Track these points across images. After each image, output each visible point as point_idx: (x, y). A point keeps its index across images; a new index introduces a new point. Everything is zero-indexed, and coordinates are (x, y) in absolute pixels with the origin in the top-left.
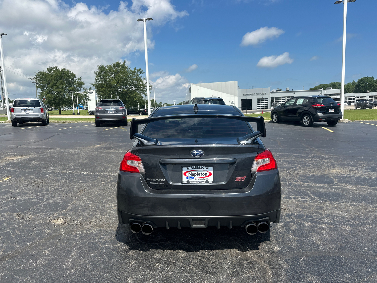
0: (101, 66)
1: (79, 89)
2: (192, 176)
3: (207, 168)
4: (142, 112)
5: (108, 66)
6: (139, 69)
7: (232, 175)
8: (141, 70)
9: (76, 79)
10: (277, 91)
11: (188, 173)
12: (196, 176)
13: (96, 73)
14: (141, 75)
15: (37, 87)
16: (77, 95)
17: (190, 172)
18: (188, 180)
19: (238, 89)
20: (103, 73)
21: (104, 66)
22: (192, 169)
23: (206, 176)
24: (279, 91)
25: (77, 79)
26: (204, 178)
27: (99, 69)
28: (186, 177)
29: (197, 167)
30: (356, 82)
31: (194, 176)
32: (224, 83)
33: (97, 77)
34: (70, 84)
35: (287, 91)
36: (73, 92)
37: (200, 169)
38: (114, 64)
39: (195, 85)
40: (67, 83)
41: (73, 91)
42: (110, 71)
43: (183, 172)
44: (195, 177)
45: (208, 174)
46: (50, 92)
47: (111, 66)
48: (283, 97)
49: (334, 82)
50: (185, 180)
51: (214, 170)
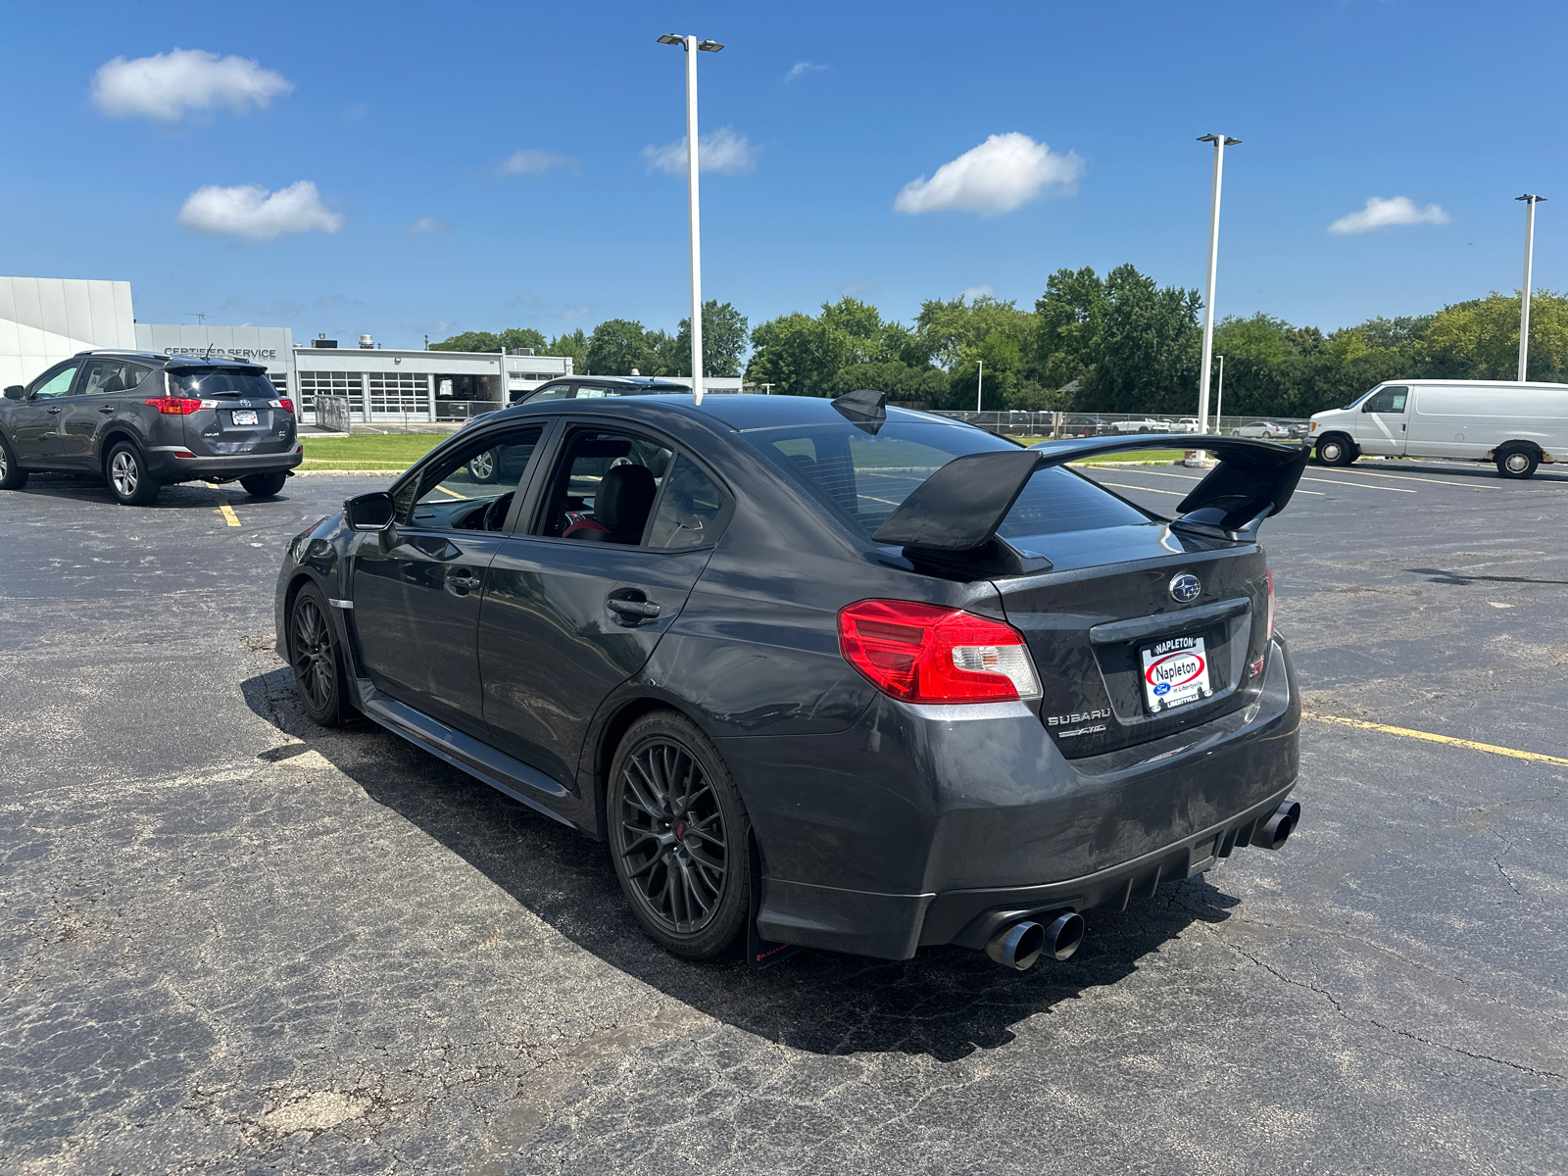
2: (1165, 681)
3: (1192, 642)
7: (1248, 656)
10: (320, 344)
11: (1155, 671)
12: (1177, 679)
17: (1159, 667)
18: (1158, 697)
19: (135, 321)
22: (1165, 652)
23: (1195, 673)
24: (325, 345)
26: (1192, 682)
29: (1174, 644)
30: (589, 333)
31: (1168, 681)
32: (51, 285)
35: (366, 350)
37: (1180, 649)
43: (1144, 668)
44: (1171, 684)
45: (1198, 665)
48: (351, 375)
49: (516, 329)
50: (1153, 701)
51: (1208, 647)
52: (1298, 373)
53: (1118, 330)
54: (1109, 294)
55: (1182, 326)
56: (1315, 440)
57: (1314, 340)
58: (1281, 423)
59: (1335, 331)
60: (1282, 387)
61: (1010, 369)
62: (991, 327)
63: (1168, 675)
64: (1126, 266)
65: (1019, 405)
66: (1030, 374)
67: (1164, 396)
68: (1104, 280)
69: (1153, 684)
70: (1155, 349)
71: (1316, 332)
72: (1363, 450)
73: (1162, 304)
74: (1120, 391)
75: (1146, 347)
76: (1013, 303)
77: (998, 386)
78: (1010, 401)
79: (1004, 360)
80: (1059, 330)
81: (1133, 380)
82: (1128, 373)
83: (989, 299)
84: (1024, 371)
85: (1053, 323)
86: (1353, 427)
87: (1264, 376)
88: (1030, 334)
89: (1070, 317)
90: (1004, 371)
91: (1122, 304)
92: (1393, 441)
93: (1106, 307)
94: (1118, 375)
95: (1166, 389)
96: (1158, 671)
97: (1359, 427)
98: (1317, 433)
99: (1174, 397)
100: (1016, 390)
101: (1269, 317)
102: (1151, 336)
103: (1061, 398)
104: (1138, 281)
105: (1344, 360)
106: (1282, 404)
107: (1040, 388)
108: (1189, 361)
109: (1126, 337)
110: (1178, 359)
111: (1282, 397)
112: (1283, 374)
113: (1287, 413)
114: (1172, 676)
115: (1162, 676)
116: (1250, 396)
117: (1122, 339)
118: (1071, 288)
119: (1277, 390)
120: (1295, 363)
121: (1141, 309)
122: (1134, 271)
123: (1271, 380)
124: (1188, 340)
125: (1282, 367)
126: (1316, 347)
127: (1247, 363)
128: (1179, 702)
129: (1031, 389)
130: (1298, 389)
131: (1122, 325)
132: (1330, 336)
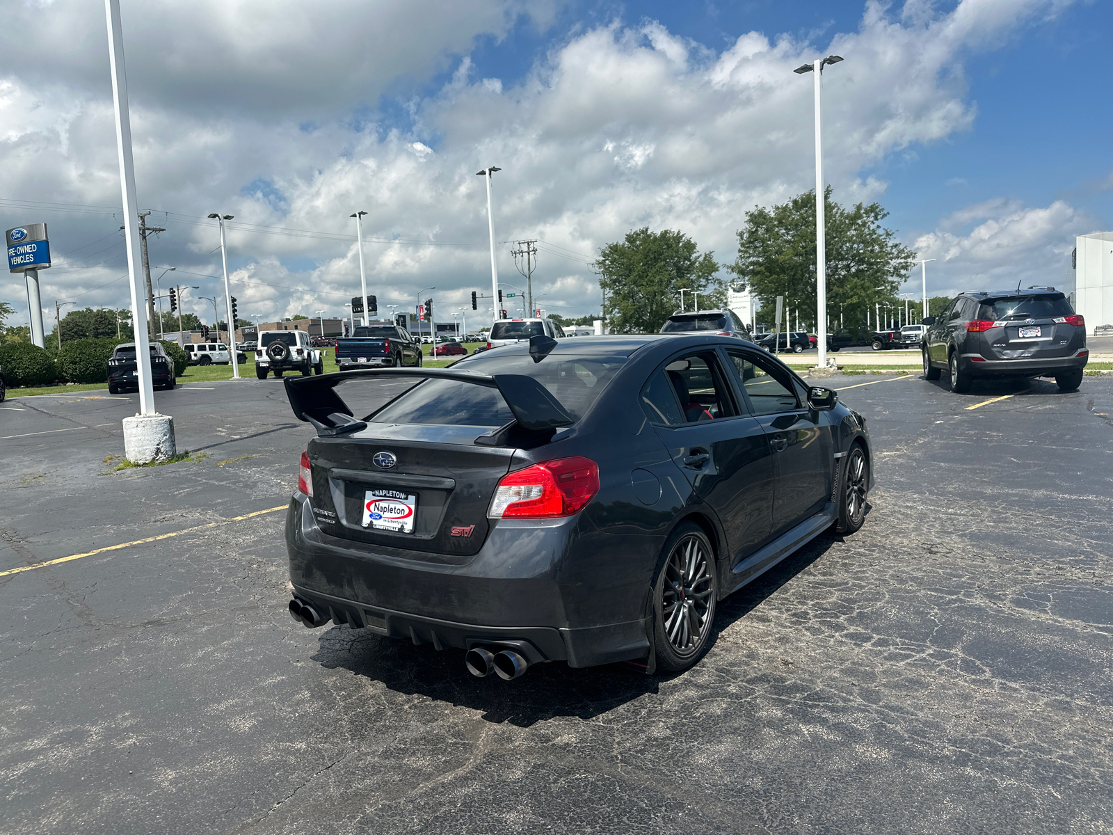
0: (756, 213)
1: (704, 284)
2: (379, 512)
3: (405, 496)
4: (881, 341)
5: (777, 208)
6: (871, 207)
7: (445, 520)
8: (877, 207)
9: (699, 257)
11: (373, 504)
12: (387, 514)
13: (741, 235)
14: (877, 223)
15: (604, 285)
16: (696, 300)
17: (377, 503)
18: (371, 519)
20: (761, 231)
21: (766, 211)
22: (381, 496)
23: (403, 515)
25: (701, 255)
26: (399, 520)
27: (751, 221)
28: (370, 513)
29: (389, 493)
31: (381, 513)
33: (742, 245)
34: (681, 272)
36: (684, 292)
37: (393, 497)
38: (796, 200)
39: (1097, 238)
40: (672, 270)
41: (685, 289)
42: (780, 223)
43: (367, 502)
44: (383, 516)
45: (407, 511)
46: (630, 295)
47: (785, 209)
50: (366, 520)
51: (417, 503)
63: (382, 509)
69: (370, 511)
96: (376, 505)
114: (384, 511)
115: (378, 509)
128: (382, 528)
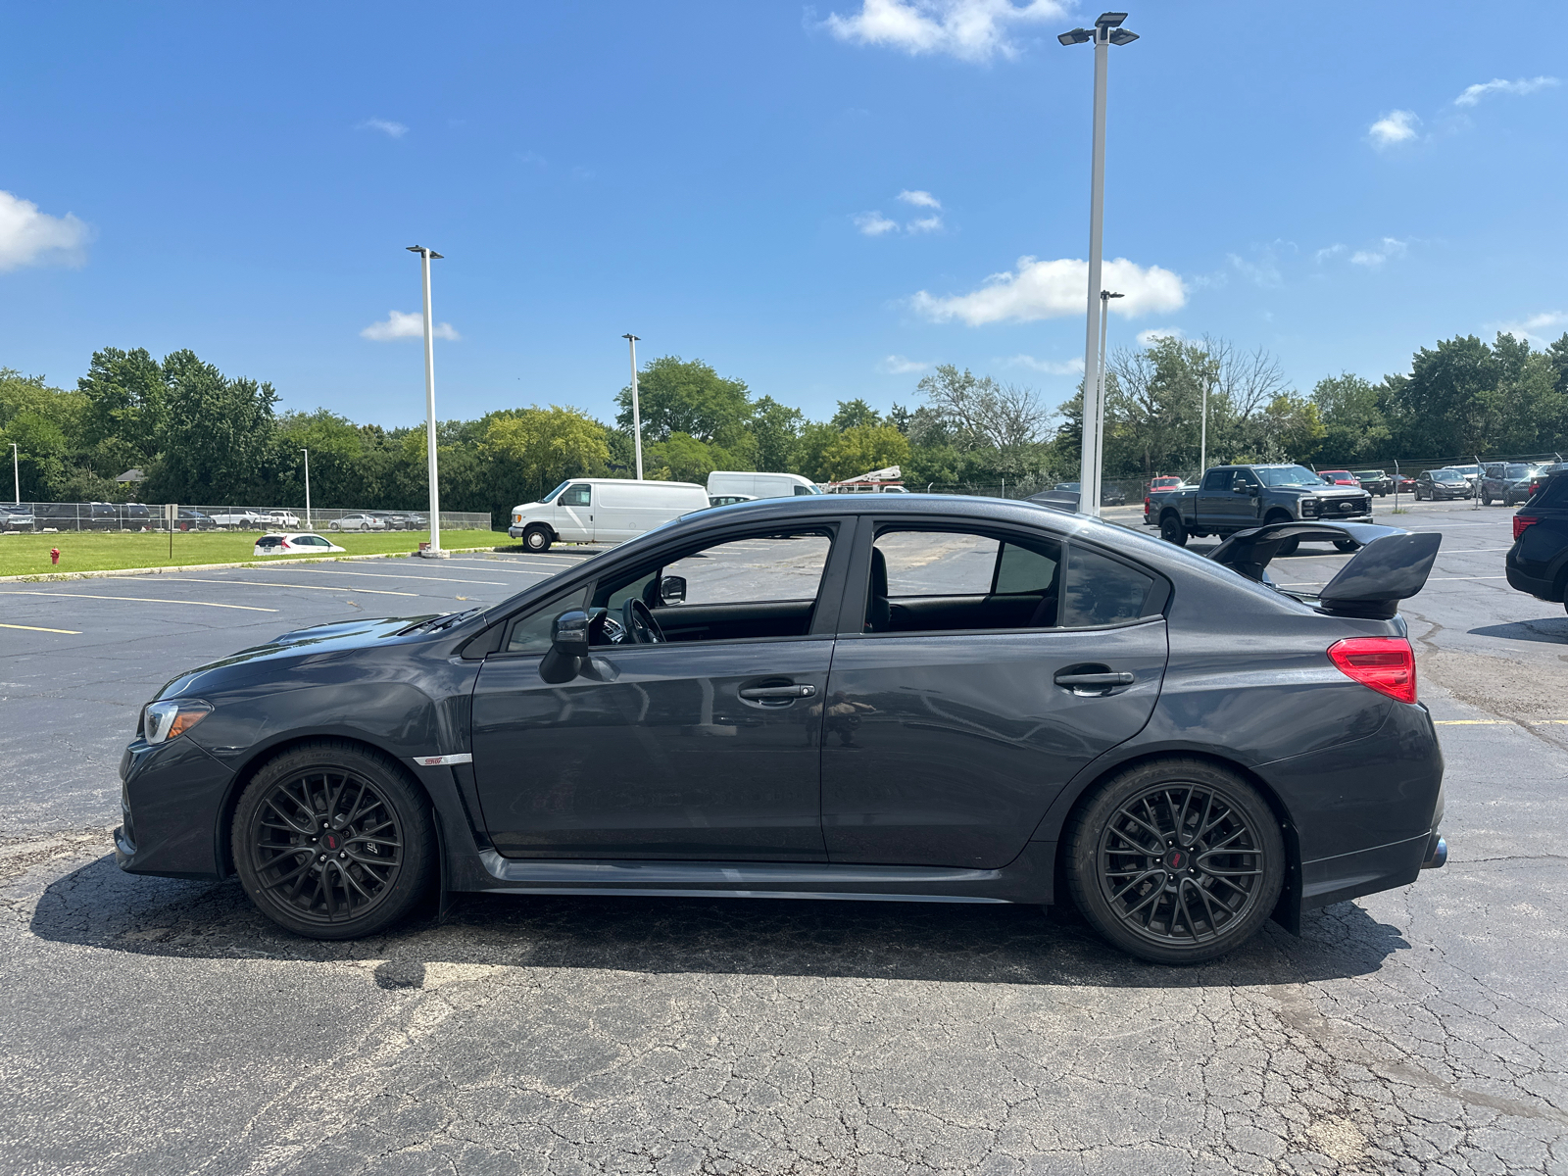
52: (380, 468)
53: (188, 418)
54: (168, 379)
55: (259, 417)
56: (522, 530)
57: (378, 437)
58: (377, 515)
59: (393, 430)
60: (365, 480)
61: (54, 454)
62: (20, 405)
64: (185, 351)
65: (71, 496)
66: (81, 461)
67: (246, 488)
68: (160, 363)
70: (232, 440)
71: (379, 430)
72: (561, 537)
73: (235, 394)
74: (196, 482)
75: (221, 437)
76: (42, 378)
77: (41, 473)
78: (58, 492)
79: (44, 445)
80: (113, 413)
81: (210, 471)
82: (203, 464)
83: (12, 372)
84: (73, 458)
85: (103, 409)
86: (552, 518)
87: (348, 470)
88: (73, 413)
89: (124, 400)
90: (46, 456)
91: (188, 392)
92: (584, 530)
93: (170, 393)
94: (191, 466)
95: (245, 481)
97: (557, 519)
98: (523, 524)
99: (257, 489)
100: (64, 479)
101: (331, 413)
102: (226, 425)
103: (124, 488)
104: (201, 368)
105: (418, 456)
106: (367, 497)
107: (96, 477)
108: (269, 452)
109: (197, 426)
110: (257, 451)
111: (367, 490)
112: (366, 468)
113: (373, 506)
116: (335, 489)
117: (192, 428)
118: (122, 368)
119: (362, 483)
120: (375, 458)
121: (212, 398)
122: (194, 356)
123: (354, 472)
124: (266, 432)
125: (363, 461)
126: (380, 443)
127: (328, 457)
129: (83, 478)
130: (381, 483)
131: (191, 412)
132: (389, 434)
